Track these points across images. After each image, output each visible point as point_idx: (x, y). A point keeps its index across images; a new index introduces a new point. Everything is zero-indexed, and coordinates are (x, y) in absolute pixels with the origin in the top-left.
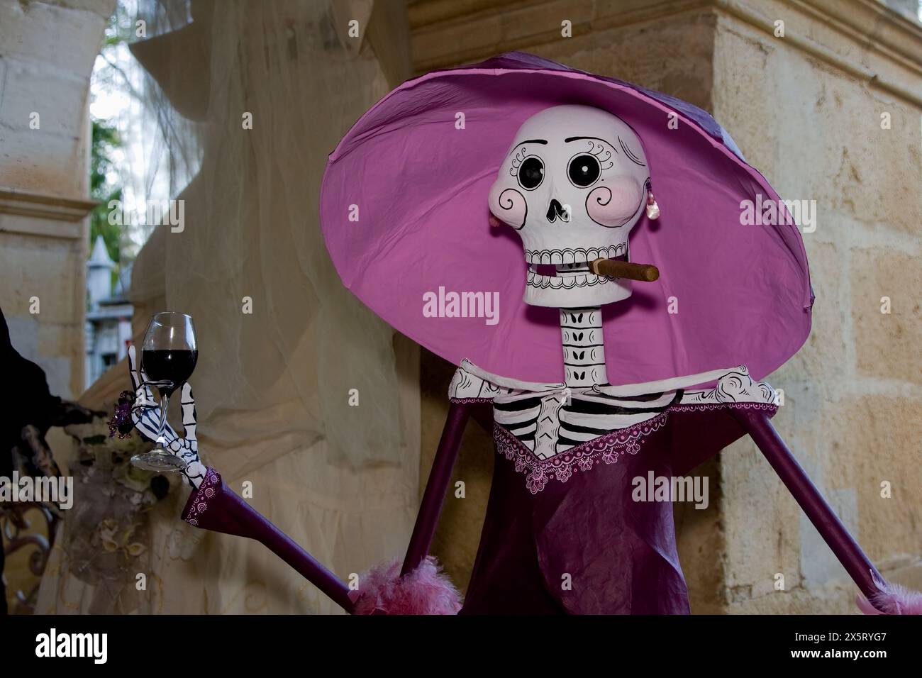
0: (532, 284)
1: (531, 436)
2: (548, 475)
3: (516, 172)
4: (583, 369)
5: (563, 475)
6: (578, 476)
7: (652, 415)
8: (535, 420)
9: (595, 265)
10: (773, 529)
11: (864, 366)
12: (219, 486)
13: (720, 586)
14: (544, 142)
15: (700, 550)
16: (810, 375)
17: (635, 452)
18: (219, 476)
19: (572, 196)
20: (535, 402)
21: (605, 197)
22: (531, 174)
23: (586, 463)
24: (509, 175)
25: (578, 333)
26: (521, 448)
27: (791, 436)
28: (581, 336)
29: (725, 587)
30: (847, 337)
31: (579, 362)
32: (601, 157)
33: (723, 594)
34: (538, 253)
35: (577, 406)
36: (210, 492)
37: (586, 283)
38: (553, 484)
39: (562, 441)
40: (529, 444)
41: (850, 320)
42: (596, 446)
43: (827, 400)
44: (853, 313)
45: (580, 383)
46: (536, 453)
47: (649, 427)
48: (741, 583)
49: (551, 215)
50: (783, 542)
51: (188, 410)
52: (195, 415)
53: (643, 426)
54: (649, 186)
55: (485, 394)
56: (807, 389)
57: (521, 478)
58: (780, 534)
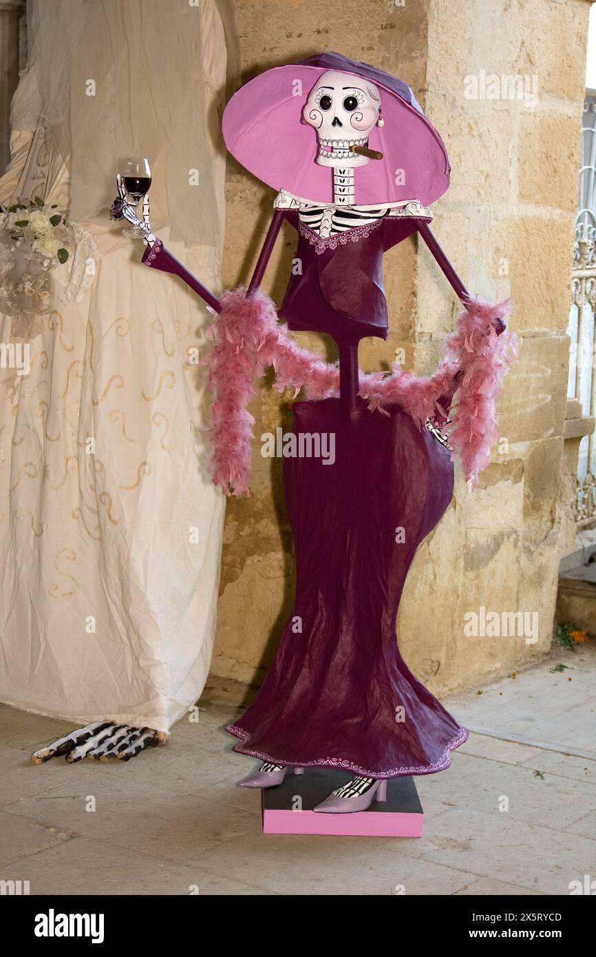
0: (322, 155)
1: (318, 228)
2: (326, 246)
3: (318, 101)
4: (344, 197)
5: (333, 246)
6: (340, 247)
7: (375, 220)
8: (320, 220)
9: (353, 148)
10: (449, 300)
11: (523, 197)
12: (161, 246)
13: (412, 331)
14: (333, 89)
15: (401, 309)
16: (482, 201)
17: (366, 237)
18: (161, 242)
19: (344, 115)
20: (320, 212)
21: (360, 117)
22: (325, 103)
23: (344, 241)
24: (315, 102)
25: (342, 179)
26: (313, 233)
27: (466, 241)
28: (344, 180)
29: (414, 331)
30: (513, 175)
31: (342, 193)
32: (359, 98)
33: (413, 335)
34: (326, 140)
35: (338, 214)
36: (158, 249)
37: (348, 156)
38: (328, 250)
39: (333, 230)
40: (317, 232)
41: (516, 164)
42: (349, 233)
43: (494, 219)
44: (519, 160)
45: (342, 203)
46: (321, 236)
47: (373, 226)
48: (425, 331)
49: (334, 124)
50: (455, 309)
51: (146, 208)
52: (149, 211)
53: (371, 225)
54: (380, 111)
55: (294, 207)
56: (479, 211)
57: (313, 247)
58: (453, 304)
